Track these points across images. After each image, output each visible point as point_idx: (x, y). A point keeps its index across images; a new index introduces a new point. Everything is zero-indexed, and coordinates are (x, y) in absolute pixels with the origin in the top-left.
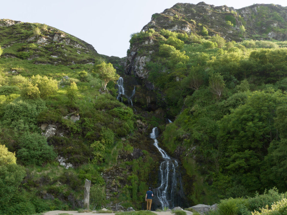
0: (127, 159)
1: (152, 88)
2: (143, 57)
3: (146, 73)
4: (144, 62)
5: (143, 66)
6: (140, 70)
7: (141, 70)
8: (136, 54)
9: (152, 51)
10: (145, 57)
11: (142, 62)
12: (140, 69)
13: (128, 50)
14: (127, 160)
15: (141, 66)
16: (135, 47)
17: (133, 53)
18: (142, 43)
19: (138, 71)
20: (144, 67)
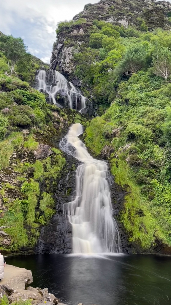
0: (26, 158)
1: (80, 85)
2: (70, 47)
3: (73, 66)
4: (71, 53)
5: (70, 58)
6: (66, 64)
7: (68, 63)
8: (63, 46)
9: (81, 42)
10: (72, 47)
11: (69, 54)
12: (66, 61)
13: (55, 43)
14: (26, 160)
15: (67, 59)
16: (61, 38)
17: (60, 46)
18: (69, 32)
19: (64, 64)
20: (72, 60)
